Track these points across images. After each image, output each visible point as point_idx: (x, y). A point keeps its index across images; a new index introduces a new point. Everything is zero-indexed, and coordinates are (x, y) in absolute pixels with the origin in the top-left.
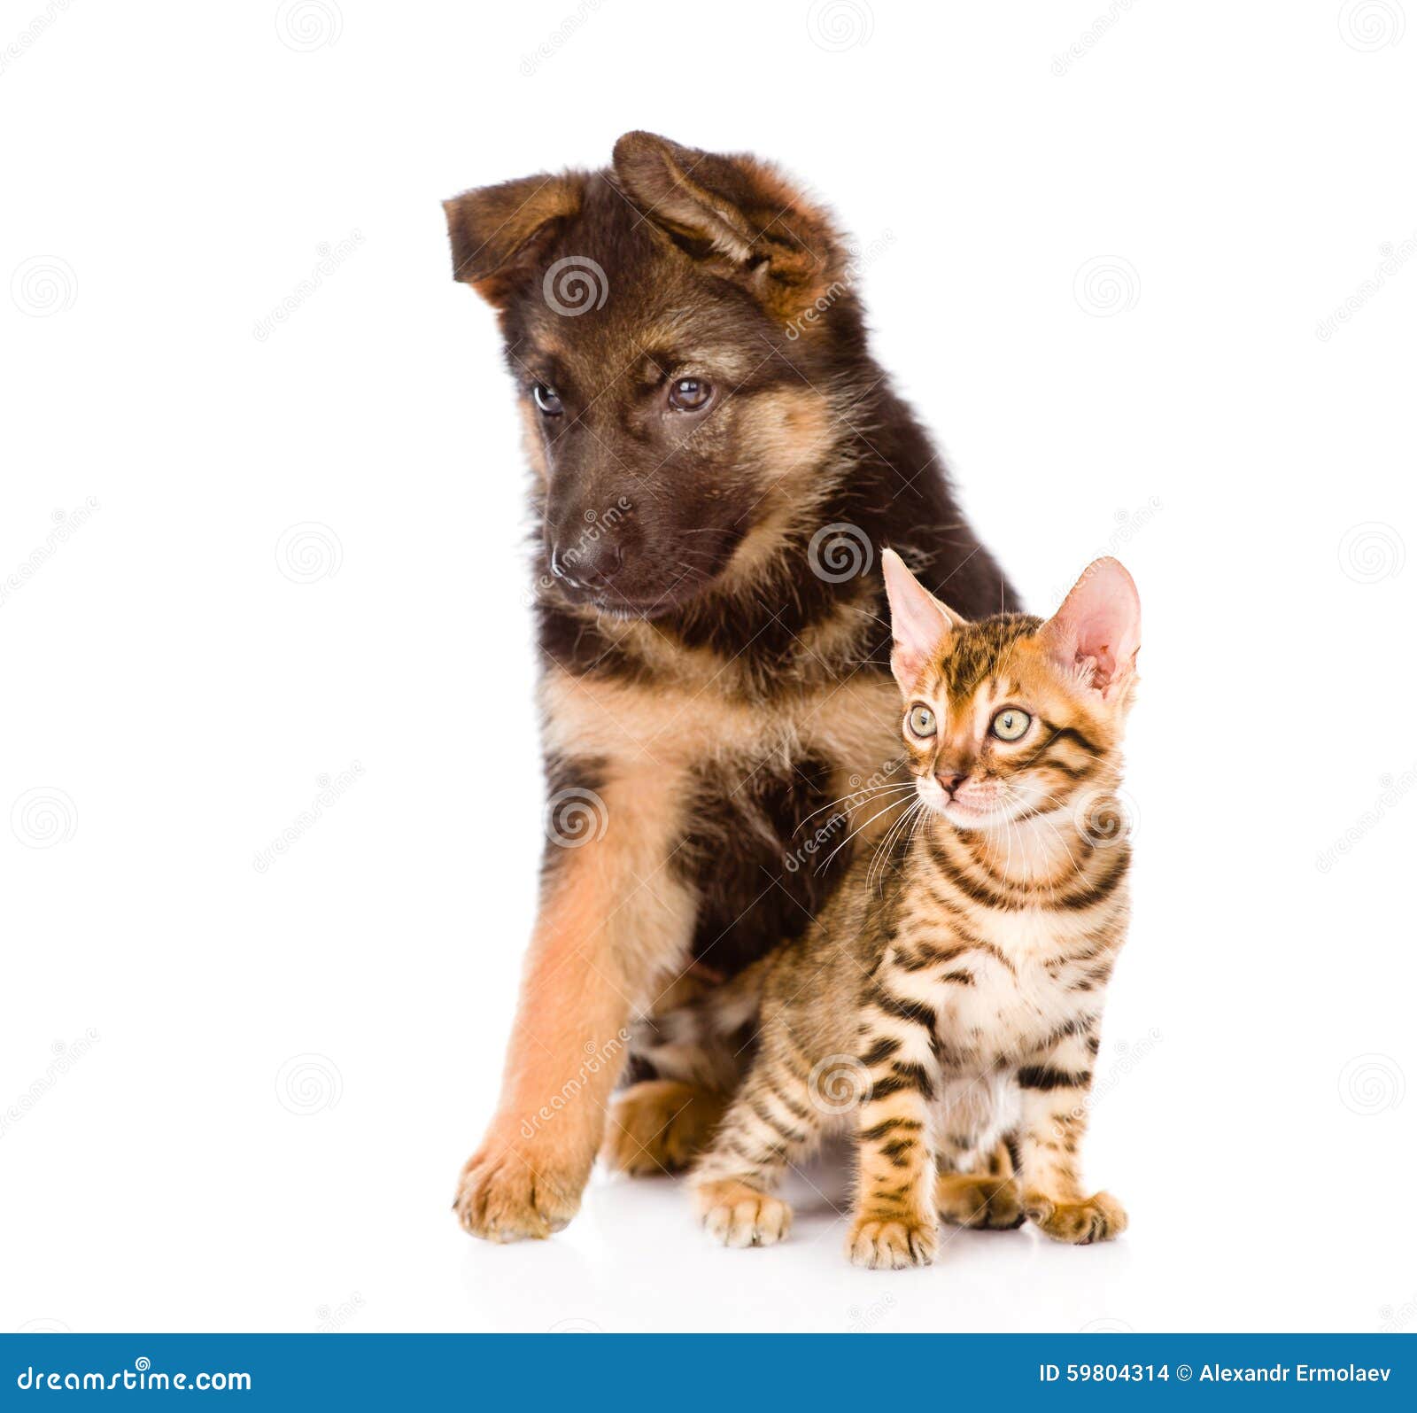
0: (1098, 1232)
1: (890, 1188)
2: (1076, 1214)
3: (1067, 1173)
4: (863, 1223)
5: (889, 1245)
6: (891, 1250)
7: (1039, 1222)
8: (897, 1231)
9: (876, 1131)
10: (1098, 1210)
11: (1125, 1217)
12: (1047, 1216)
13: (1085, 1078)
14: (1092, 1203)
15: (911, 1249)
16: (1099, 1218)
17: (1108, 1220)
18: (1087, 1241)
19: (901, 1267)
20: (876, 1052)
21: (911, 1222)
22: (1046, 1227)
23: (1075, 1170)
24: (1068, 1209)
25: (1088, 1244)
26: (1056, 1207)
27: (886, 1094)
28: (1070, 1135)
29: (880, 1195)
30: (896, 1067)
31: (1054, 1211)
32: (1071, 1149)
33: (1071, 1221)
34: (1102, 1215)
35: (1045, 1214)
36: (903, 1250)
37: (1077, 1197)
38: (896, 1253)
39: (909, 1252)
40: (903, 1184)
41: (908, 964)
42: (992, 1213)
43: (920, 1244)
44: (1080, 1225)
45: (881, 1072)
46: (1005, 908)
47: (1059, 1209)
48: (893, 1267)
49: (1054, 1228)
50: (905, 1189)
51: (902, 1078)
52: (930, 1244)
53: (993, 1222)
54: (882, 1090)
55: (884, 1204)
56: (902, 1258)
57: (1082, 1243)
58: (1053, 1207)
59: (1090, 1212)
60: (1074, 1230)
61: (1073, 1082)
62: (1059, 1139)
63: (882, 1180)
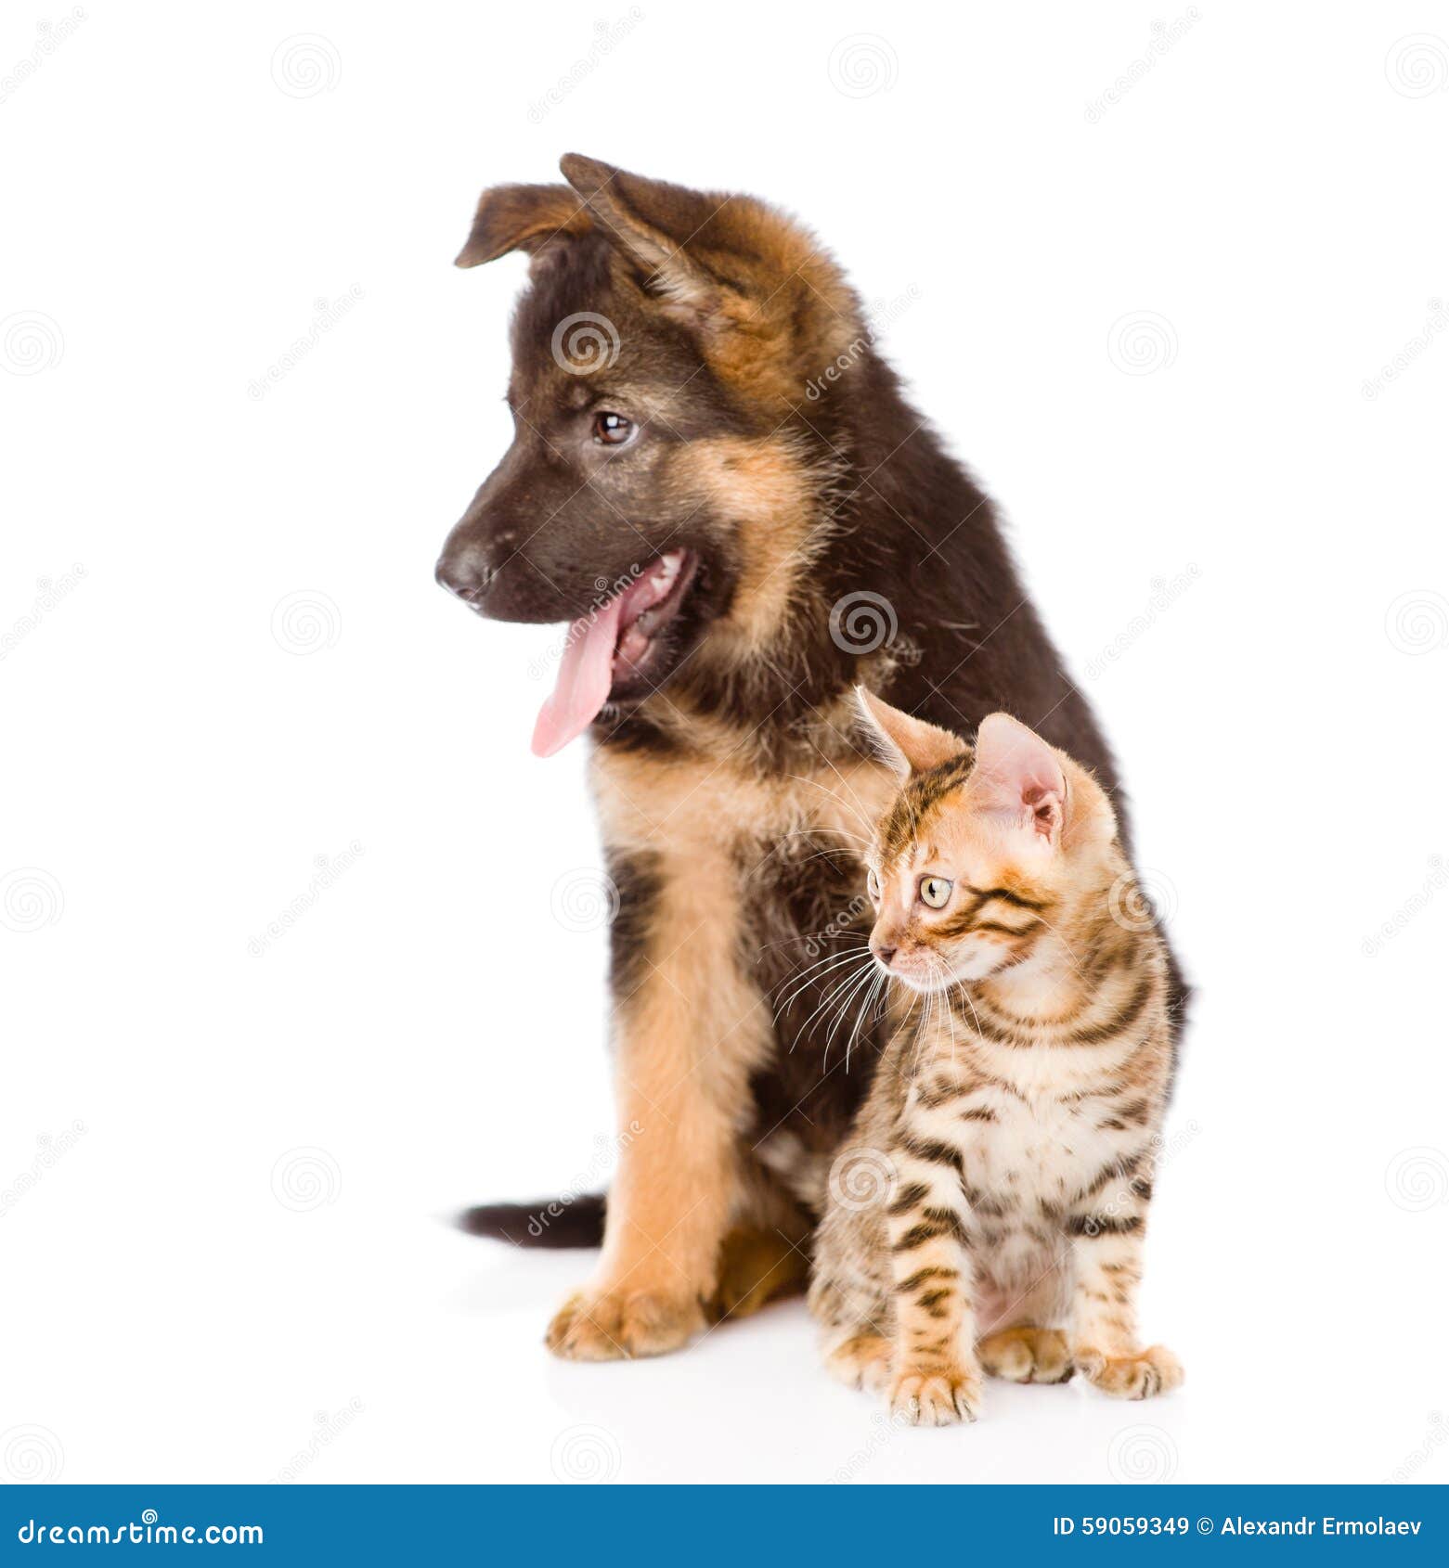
0: (1151, 1386)
1: (928, 1341)
2: (1127, 1368)
3: (1120, 1324)
4: (903, 1378)
5: (933, 1402)
6: (934, 1407)
7: (1091, 1377)
8: (939, 1385)
9: (910, 1282)
10: (1151, 1364)
11: (1181, 1371)
12: (1099, 1371)
13: (1134, 1224)
14: (1146, 1357)
15: (956, 1406)
16: (1153, 1373)
17: (1162, 1376)
18: (1140, 1396)
19: (946, 1424)
20: (905, 1199)
21: (954, 1376)
22: (1098, 1381)
23: (1127, 1323)
24: (1120, 1363)
25: (1142, 1399)
26: (1108, 1362)
27: (918, 1243)
28: (1120, 1285)
29: (920, 1350)
30: (927, 1213)
31: (1105, 1365)
32: (1122, 1300)
33: (1122, 1376)
34: (1155, 1369)
35: (1096, 1369)
36: (947, 1406)
37: (1131, 1350)
38: (939, 1410)
39: (953, 1407)
40: (943, 1335)
41: (931, 1101)
42: (1036, 1368)
43: (964, 1401)
44: (1132, 1380)
45: (911, 1220)
46: (1013, 1043)
47: (1111, 1363)
48: (937, 1424)
49: (1104, 1381)
50: (944, 1341)
51: (934, 1225)
52: (974, 1399)
53: (1038, 1376)
54: (914, 1239)
55: (924, 1358)
56: (945, 1415)
57: (1134, 1399)
58: (1104, 1361)
59: (1143, 1366)
60: (1127, 1385)
61: (1119, 1228)
62: (1108, 1290)
63: (919, 1333)
